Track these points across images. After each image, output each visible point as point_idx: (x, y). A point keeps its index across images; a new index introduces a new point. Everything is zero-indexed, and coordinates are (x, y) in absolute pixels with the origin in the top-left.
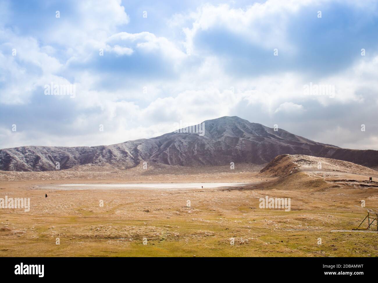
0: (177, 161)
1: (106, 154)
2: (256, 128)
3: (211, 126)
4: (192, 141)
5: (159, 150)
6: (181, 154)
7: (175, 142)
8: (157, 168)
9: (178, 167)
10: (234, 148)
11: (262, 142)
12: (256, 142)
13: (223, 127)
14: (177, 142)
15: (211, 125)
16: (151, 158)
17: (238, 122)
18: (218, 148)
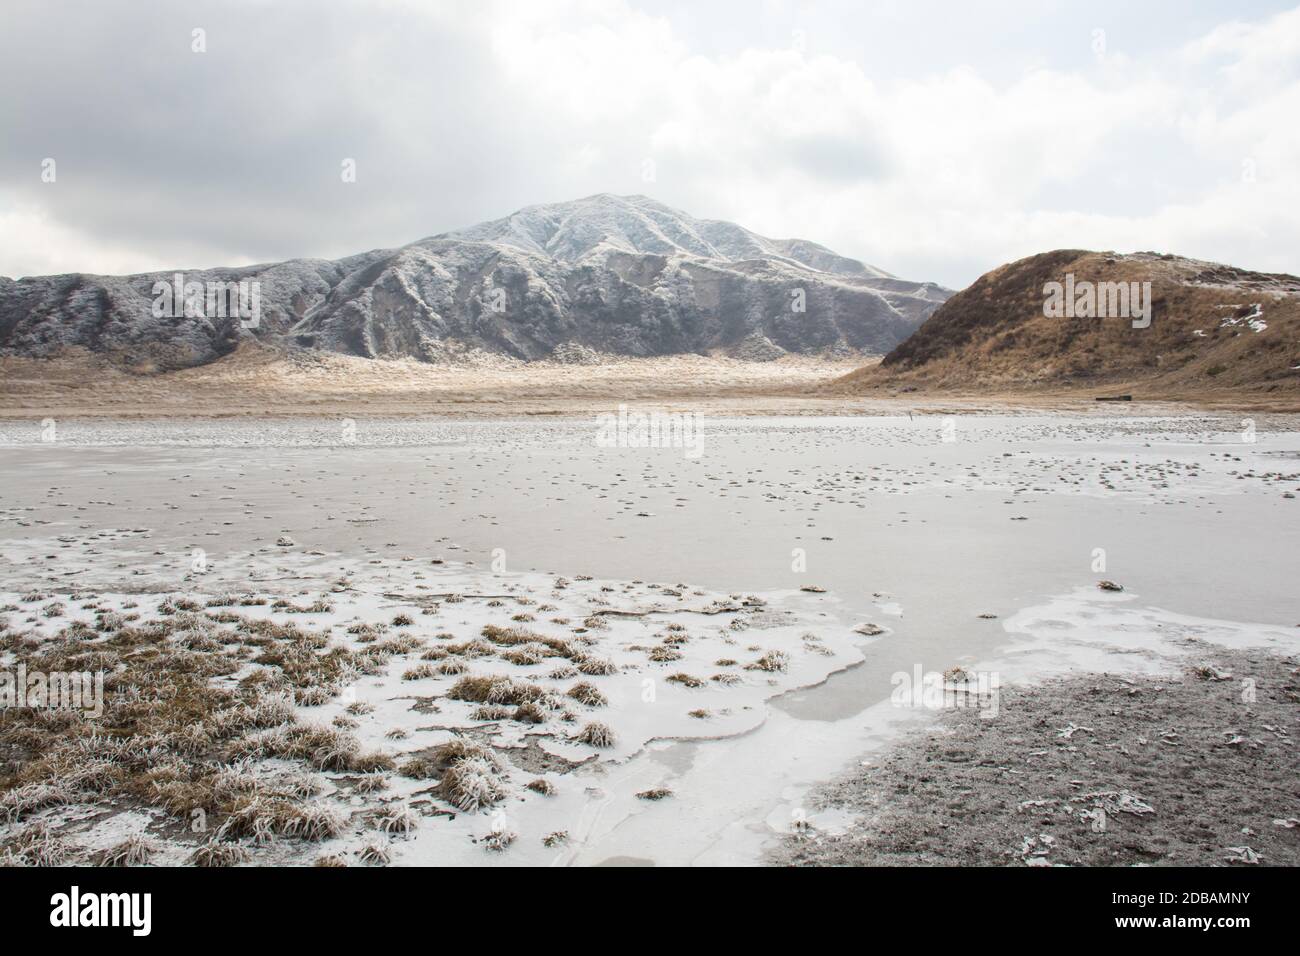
0: (403, 341)
1: (81, 309)
2: (719, 237)
3: (548, 226)
4: (472, 266)
5: (331, 300)
6: (425, 313)
7: (399, 264)
8: (308, 369)
9: (409, 367)
10: (649, 295)
11: (758, 275)
12: (734, 275)
13: (596, 227)
14: (407, 267)
15: (548, 222)
16: (294, 331)
17: (653, 213)
18: (583, 294)
